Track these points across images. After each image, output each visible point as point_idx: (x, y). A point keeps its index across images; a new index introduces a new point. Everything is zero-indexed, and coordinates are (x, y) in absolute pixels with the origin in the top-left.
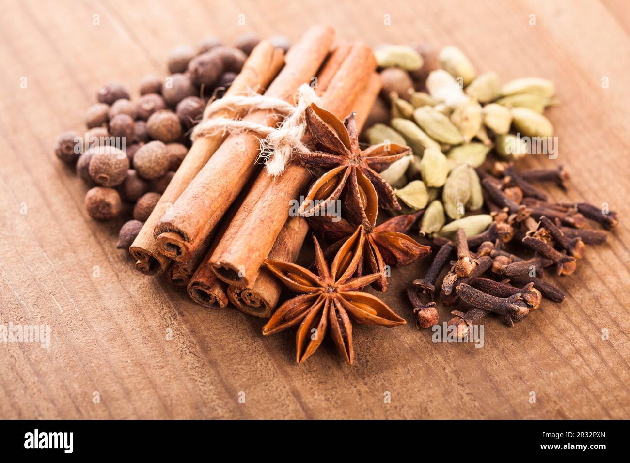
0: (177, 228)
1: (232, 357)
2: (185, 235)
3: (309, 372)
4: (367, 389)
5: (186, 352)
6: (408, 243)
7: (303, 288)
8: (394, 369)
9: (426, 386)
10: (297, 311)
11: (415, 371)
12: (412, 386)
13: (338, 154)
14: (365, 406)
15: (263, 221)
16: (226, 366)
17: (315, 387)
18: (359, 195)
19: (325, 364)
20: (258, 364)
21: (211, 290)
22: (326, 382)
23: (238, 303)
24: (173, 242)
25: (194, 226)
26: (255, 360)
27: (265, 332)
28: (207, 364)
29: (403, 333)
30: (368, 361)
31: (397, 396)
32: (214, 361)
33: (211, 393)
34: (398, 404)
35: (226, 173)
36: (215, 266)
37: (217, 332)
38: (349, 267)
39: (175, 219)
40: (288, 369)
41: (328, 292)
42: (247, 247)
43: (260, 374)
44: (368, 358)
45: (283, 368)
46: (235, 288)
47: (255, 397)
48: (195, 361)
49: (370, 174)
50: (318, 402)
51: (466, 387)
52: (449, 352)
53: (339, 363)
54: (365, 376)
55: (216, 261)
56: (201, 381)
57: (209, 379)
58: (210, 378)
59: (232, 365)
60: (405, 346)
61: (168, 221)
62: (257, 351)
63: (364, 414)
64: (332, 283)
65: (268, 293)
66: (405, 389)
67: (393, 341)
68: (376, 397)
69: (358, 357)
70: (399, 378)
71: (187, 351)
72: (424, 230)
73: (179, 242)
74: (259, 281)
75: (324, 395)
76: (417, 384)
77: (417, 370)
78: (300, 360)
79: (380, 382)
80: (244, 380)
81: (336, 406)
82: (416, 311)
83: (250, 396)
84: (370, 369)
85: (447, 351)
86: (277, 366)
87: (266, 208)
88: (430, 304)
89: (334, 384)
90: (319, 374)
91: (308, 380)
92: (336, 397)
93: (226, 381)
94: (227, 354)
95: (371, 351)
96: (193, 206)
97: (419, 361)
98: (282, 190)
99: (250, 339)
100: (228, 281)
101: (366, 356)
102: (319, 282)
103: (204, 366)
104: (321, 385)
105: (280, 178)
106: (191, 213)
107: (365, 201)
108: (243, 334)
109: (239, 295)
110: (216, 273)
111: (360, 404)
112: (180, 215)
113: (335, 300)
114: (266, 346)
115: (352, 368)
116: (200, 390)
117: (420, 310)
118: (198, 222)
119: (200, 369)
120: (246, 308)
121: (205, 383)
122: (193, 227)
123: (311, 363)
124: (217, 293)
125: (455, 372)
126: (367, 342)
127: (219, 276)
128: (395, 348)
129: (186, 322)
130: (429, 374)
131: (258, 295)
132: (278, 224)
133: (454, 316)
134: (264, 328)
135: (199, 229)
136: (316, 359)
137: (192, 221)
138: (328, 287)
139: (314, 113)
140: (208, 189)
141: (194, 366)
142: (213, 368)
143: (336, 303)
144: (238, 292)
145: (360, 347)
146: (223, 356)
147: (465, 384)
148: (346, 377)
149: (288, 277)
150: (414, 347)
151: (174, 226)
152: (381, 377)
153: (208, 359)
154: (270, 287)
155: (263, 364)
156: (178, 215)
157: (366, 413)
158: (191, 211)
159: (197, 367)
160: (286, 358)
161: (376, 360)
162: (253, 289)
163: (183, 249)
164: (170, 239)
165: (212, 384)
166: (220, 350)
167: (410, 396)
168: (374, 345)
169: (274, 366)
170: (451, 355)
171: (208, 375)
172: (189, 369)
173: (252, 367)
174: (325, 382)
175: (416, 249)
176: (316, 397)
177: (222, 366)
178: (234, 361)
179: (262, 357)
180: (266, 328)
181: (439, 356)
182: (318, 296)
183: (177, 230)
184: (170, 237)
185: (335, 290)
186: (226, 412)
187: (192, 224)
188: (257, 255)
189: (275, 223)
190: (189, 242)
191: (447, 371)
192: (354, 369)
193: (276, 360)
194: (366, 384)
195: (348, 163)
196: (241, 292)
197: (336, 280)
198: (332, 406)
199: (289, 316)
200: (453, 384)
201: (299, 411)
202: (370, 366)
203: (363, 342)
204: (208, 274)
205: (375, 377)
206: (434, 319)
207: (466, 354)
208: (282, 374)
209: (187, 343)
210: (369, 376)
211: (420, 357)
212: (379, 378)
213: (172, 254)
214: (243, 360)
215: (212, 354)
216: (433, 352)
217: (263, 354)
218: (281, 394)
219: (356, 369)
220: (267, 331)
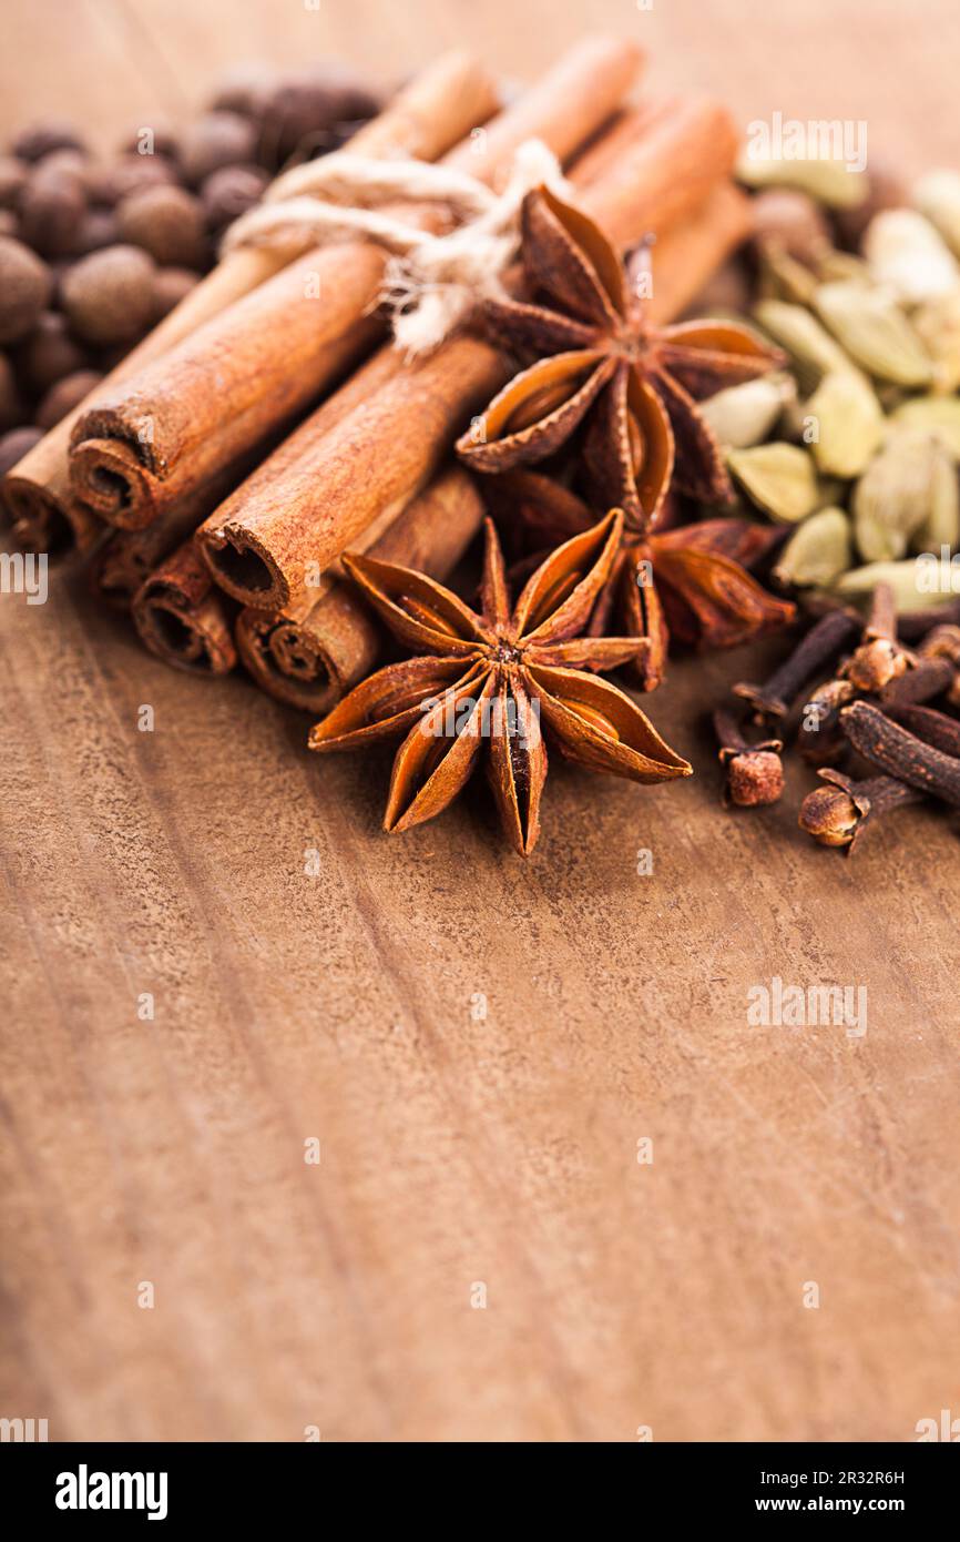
0: (128, 427)
1: (216, 794)
2: (146, 449)
3: (412, 859)
4: (558, 927)
5: (100, 761)
6: (736, 585)
7: (435, 637)
8: (641, 892)
9: (716, 945)
10: (407, 696)
11: (696, 904)
12: (680, 936)
13: (587, 320)
14: (543, 963)
15: (358, 450)
16: (196, 810)
17: (421, 898)
18: (623, 430)
19: (459, 850)
20: (283, 822)
21: (193, 614)
22: (451, 892)
23: (261, 663)
24: (113, 467)
25: (174, 430)
26: (276, 811)
27: (315, 741)
28: (147, 798)
29: (683, 810)
30: (574, 861)
31: (634, 954)
32: (166, 795)
33: (142, 867)
34: (634, 975)
35: (286, 323)
36: (212, 542)
37: (191, 729)
38: (566, 603)
39: (127, 405)
40: (359, 844)
41: (498, 659)
42: (304, 501)
43: (282, 845)
44: (577, 853)
45: (345, 839)
46: (259, 614)
47: (257, 896)
48: (118, 787)
49: (663, 389)
50: (422, 933)
51: (825, 964)
52: (795, 874)
53: (496, 853)
54: (559, 894)
55: (216, 529)
56: (122, 834)
57: (142, 832)
58: (147, 831)
59: (214, 811)
60: (680, 843)
61: (109, 408)
62: (288, 791)
63: (537, 982)
64: (513, 637)
65: (342, 642)
66: (657, 942)
67: (653, 825)
68: (577, 948)
69: (550, 847)
70: (649, 914)
71: (103, 761)
72: (787, 570)
73: (127, 467)
74: (324, 610)
75: (439, 919)
76: (693, 935)
77: (700, 904)
78: (394, 823)
79: (596, 915)
80: (237, 850)
81: (465, 950)
82: (727, 754)
83: (244, 889)
84: (575, 879)
85: (791, 871)
86: (331, 834)
87: (373, 422)
88: (767, 744)
89: (473, 900)
90: (439, 870)
91: (408, 878)
92: (471, 931)
93: (186, 846)
94: (205, 784)
95: (588, 839)
96: (181, 382)
97: (713, 882)
98: (425, 388)
99: (274, 760)
100: (241, 594)
101: (572, 849)
102: (477, 629)
103: (139, 801)
104: (437, 896)
105: (425, 360)
106: (173, 398)
107: (639, 452)
108: (260, 745)
109: (265, 639)
110: (213, 568)
111: (531, 956)
112: (141, 396)
113: (514, 681)
114: (312, 784)
115: (529, 869)
116: (114, 854)
117: (738, 755)
118: (188, 423)
119: (126, 806)
120: (281, 682)
121: (131, 840)
122: (171, 431)
123: (422, 841)
124: (209, 626)
125: (804, 926)
126: (583, 818)
127: (221, 578)
128: (653, 842)
129: (116, 693)
130: (730, 918)
131: (314, 639)
132: (397, 468)
133: (824, 783)
134: (315, 732)
135: (186, 443)
136: (439, 834)
137: (170, 415)
138: (499, 647)
139: (542, 209)
140: (229, 350)
141: (113, 798)
142: (161, 809)
143: (513, 688)
144: (264, 630)
145: (561, 825)
146: (192, 787)
147: (821, 958)
148: (508, 888)
149: (401, 605)
150: (704, 848)
151: (121, 421)
152: (603, 903)
153: (152, 787)
154: (349, 627)
155: (295, 822)
156: (136, 395)
157: (541, 979)
158: (173, 393)
159: (118, 800)
160: (360, 818)
161: (598, 862)
162: (302, 625)
163: (136, 491)
164: (107, 455)
165: (149, 845)
166: (187, 773)
167: (668, 960)
168: (599, 826)
169: (322, 831)
170: (800, 883)
171: (143, 823)
172: (96, 801)
173: (263, 824)
174: (448, 890)
175: (755, 605)
176: (417, 920)
177: (186, 810)
178: (220, 803)
179: (297, 807)
180: (321, 729)
181: (766, 880)
182: (469, 665)
183: (126, 434)
184: (108, 451)
185: (517, 658)
186: (171, 917)
187: (170, 424)
188: (325, 530)
189: (388, 463)
190: (154, 472)
191: (781, 919)
192: (534, 872)
193: (331, 820)
194: (558, 913)
195: (610, 348)
196: (270, 632)
197: (525, 633)
198: (456, 950)
199: (385, 707)
200: (789, 951)
201: (365, 946)
202: (578, 874)
203: (571, 815)
204: (190, 566)
205: (586, 900)
206: (770, 781)
207: (840, 886)
208: (339, 854)
209: (106, 742)
210: (569, 896)
211: (717, 875)
212: (594, 905)
213: (103, 500)
214: (244, 804)
215: (166, 777)
216: (753, 867)
217: (300, 801)
218: (327, 899)
219: (538, 872)
220: (320, 740)
